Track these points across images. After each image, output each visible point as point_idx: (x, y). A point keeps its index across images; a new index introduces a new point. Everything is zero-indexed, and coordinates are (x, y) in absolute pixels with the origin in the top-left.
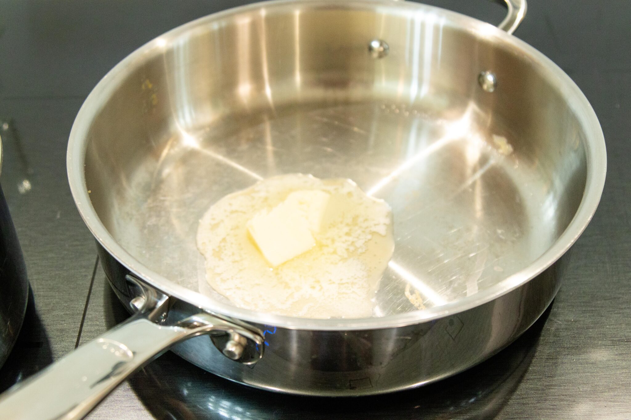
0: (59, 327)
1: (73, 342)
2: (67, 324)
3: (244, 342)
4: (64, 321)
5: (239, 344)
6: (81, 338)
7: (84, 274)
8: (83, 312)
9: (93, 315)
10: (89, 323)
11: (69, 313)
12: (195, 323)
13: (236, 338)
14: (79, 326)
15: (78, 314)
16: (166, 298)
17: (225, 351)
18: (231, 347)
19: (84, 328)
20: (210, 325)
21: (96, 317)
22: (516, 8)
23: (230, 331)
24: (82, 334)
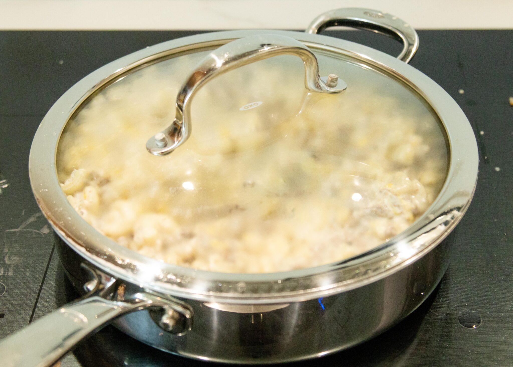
0: (19, 302)
1: (28, 315)
2: (24, 300)
3: (176, 316)
4: (23, 298)
5: (172, 317)
6: (35, 312)
7: (41, 261)
8: (38, 291)
9: (47, 294)
10: (43, 300)
11: (27, 291)
12: (137, 300)
13: (170, 313)
14: (35, 302)
15: (34, 293)
16: (113, 280)
17: (162, 323)
18: (166, 320)
19: (39, 304)
20: (149, 302)
21: (48, 296)
22: (410, 45)
23: (166, 307)
24: (36, 309)
